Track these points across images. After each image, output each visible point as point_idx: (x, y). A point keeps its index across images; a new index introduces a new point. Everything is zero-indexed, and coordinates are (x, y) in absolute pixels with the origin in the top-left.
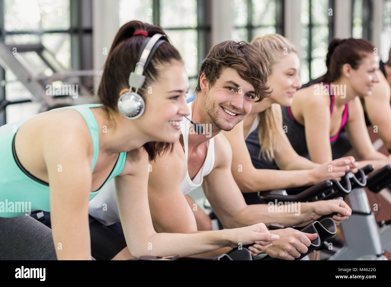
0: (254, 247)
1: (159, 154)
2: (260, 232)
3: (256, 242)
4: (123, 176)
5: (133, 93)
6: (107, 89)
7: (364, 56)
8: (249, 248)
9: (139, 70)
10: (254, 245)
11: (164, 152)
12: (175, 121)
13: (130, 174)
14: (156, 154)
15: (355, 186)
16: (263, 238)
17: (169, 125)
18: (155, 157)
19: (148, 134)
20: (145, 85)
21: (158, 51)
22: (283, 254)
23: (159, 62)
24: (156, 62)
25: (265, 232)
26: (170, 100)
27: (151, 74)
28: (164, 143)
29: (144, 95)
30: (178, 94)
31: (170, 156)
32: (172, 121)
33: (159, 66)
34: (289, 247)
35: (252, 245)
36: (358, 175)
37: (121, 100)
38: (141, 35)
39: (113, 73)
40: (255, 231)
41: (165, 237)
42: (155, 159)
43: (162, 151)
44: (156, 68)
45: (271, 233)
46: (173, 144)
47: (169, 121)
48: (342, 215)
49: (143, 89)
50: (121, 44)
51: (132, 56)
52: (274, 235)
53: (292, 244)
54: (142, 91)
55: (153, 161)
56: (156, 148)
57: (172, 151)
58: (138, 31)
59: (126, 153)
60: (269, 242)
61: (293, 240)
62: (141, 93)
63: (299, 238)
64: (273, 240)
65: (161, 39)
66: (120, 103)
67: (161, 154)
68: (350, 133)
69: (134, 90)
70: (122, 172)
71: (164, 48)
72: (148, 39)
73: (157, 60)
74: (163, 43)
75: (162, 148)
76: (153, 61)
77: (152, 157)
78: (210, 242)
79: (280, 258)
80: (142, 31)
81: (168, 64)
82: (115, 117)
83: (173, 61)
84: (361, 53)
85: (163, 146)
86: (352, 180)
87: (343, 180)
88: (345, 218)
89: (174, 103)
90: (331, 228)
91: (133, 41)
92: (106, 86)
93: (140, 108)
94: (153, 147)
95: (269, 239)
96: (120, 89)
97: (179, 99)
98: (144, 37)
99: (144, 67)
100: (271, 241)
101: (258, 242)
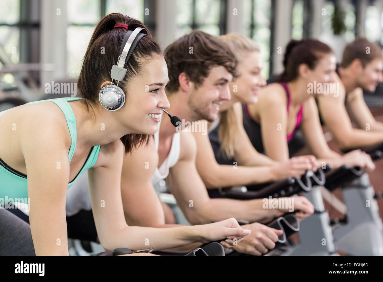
0: (226, 242)
1: (135, 145)
2: (231, 227)
3: (228, 237)
4: (97, 167)
5: (114, 86)
6: (88, 81)
7: (321, 57)
8: (221, 242)
9: (121, 62)
10: (227, 240)
11: (140, 144)
12: (155, 114)
13: (103, 166)
14: (133, 146)
15: (314, 184)
16: (235, 233)
17: (148, 117)
18: (131, 149)
19: (127, 126)
20: (126, 78)
21: (139, 44)
22: (250, 249)
23: (140, 56)
24: (137, 55)
25: (236, 227)
26: (151, 93)
27: (132, 67)
28: (140, 135)
29: (125, 88)
30: (158, 87)
31: (146, 147)
32: (151, 114)
33: (141, 60)
34: (256, 242)
35: (224, 240)
36: (317, 173)
37: (102, 93)
38: (121, 28)
39: (94, 65)
40: (227, 227)
41: (137, 230)
42: (132, 151)
43: (138, 143)
44: (138, 61)
45: (242, 228)
46: (149, 136)
47: (149, 114)
48: (304, 212)
49: (124, 82)
50: (102, 37)
51: (114, 49)
52: (246, 230)
53: (260, 239)
54: (123, 84)
55: (130, 153)
56: (132, 140)
57: (147, 143)
58: (119, 24)
59: (100, 146)
60: (240, 237)
61: (260, 235)
62: (123, 86)
63: (266, 233)
64: (244, 235)
65: (141, 32)
66: (101, 96)
67: (137, 146)
68: (304, 133)
69: (115, 82)
70: (95, 164)
71: (145, 41)
72: (129, 32)
73: (138, 53)
74: (144, 36)
75: (138, 141)
76: (134, 54)
77: (128, 148)
78: (182, 238)
79: (247, 253)
80: (122, 24)
81: (149, 57)
82: (94, 109)
83: (154, 54)
84: (318, 53)
85: (139, 139)
86: (311, 178)
87: (303, 178)
88: (307, 215)
89: (154, 96)
90: (295, 225)
91: (114, 33)
92: (86, 78)
93: (121, 101)
94: (130, 140)
95: (241, 233)
96: (101, 81)
97: (158, 92)
98: (125, 30)
99: (126, 59)
100: (242, 236)
101: (230, 238)
